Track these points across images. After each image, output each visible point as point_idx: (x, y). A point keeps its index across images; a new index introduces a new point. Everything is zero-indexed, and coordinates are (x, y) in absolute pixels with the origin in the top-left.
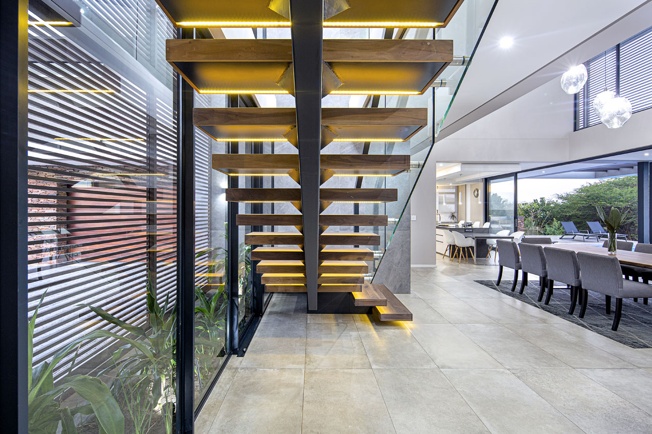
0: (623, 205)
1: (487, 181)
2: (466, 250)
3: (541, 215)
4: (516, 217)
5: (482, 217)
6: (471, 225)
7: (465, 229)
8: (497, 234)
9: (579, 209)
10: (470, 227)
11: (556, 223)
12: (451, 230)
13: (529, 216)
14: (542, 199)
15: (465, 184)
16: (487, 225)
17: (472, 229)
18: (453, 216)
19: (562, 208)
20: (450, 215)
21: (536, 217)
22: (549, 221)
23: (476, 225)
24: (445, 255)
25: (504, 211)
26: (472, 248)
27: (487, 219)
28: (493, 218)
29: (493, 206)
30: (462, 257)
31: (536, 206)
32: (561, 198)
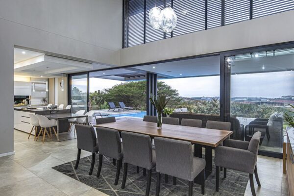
0: (131, 94)
1: (69, 76)
2: (50, 129)
3: (98, 99)
4: (88, 101)
5: (66, 101)
6: (56, 107)
7: (51, 111)
8: (76, 113)
9: (115, 96)
10: (56, 109)
11: (105, 103)
12: (37, 113)
13: (93, 99)
14: (99, 91)
15: (53, 77)
16: (69, 107)
17: (57, 111)
18: (44, 100)
19: (108, 95)
20: (42, 99)
21: (96, 100)
22: (102, 102)
23: (61, 107)
24: (30, 134)
25: (80, 97)
26: (55, 127)
27: (69, 102)
28: (73, 101)
29: (74, 94)
30: (46, 134)
31: (96, 94)
32: (107, 90)
